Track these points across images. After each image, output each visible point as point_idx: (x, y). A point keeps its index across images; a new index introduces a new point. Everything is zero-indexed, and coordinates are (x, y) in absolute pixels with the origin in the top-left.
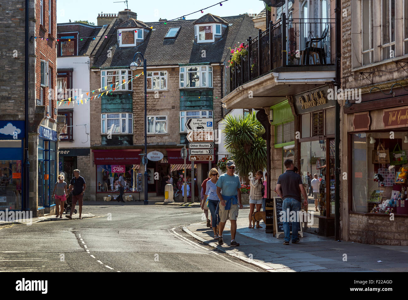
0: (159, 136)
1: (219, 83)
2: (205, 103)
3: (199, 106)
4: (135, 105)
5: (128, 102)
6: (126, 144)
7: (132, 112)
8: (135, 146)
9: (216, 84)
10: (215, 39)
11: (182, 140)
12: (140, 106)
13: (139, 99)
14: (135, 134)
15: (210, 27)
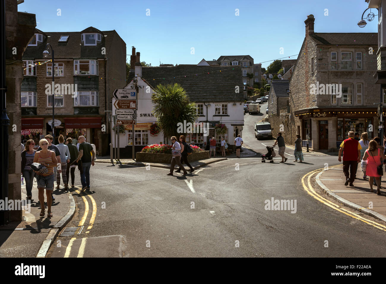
0: (57, 109)
1: (103, 73)
2: (93, 86)
3: (89, 88)
4: (39, 86)
5: (33, 84)
6: (31, 114)
7: (36, 92)
8: (38, 116)
9: (101, 74)
10: (97, 43)
11: (76, 112)
12: (43, 87)
13: (41, 82)
14: (38, 107)
15: (93, 35)
